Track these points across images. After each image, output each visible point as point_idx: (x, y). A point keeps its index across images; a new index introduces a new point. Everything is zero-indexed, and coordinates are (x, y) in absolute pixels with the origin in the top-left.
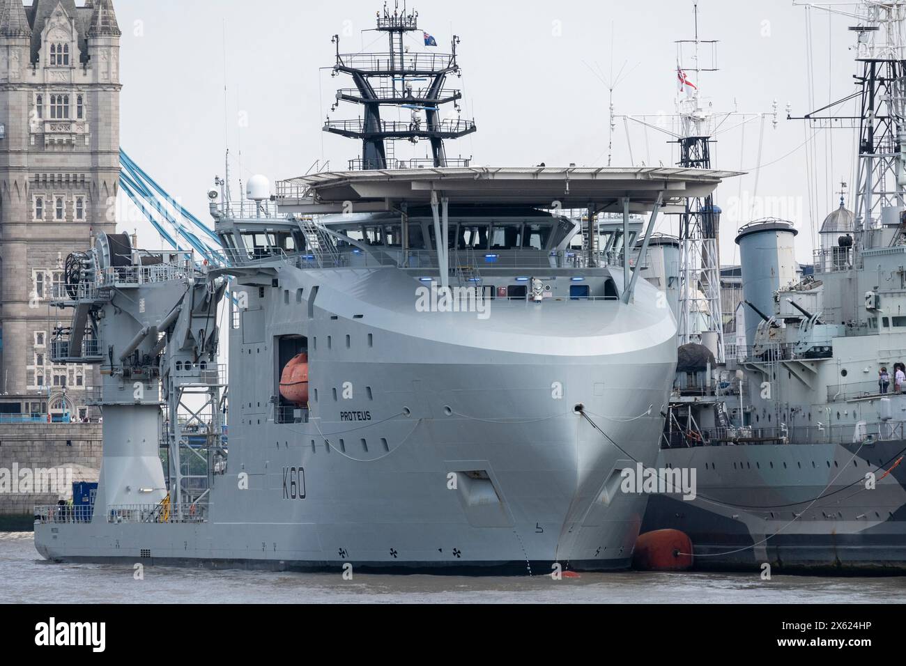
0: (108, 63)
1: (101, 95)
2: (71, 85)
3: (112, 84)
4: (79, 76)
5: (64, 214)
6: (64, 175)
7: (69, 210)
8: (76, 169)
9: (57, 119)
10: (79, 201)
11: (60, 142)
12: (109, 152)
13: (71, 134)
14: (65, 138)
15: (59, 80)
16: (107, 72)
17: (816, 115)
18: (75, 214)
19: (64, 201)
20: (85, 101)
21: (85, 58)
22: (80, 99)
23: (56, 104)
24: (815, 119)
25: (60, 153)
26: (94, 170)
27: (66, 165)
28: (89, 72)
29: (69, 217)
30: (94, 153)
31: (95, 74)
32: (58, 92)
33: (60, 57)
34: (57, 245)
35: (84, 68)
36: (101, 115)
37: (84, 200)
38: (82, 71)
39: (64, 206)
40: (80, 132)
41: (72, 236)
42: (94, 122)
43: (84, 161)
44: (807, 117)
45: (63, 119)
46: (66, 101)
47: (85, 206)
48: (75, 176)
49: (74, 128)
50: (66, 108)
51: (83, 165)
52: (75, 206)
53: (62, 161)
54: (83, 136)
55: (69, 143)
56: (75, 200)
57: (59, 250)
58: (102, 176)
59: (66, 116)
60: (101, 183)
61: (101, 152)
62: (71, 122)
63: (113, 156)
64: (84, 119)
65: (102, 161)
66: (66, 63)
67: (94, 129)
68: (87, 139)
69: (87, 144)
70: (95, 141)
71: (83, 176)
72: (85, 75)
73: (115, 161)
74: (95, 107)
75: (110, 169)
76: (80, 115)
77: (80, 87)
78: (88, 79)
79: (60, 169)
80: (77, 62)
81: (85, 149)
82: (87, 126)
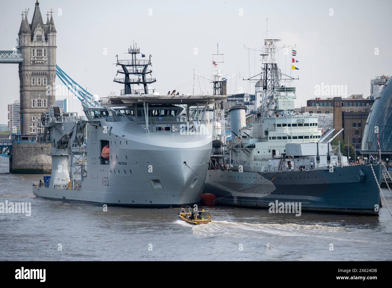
0: (53, 41)
1: (51, 50)
2: (43, 47)
3: (54, 46)
4: (44, 44)
5: (41, 83)
6: (40, 72)
7: (42, 82)
8: (44, 70)
9: (38, 56)
10: (45, 80)
11: (39, 63)
12: (53, 66)
13: (42, 61)
14: (41, 62)
15: (39, 45)
16: (53, 43)
17: (251, 79)
18: (44, 83)
19: (40, 79)
20: (46, 51)
21: (46, 39)
22: (45, 51)
23: (38, 52)
24: (251, 80)
25: (39, 66)
26: (49, 71)
27: (41, 69)
28: (48, 43)
29: (42, 84)
30: (49, 66)
31: (49, 44)
32: (39, 49)
33: (39, 39)
34: (39, 92)
35: (46, 42)
36: (51, 55)
37: (46, 79)
38: (46, 43)
39: (41, 81)
40: (45, 60)
41: (43, 90)
42: (49, 57)
43: (46, 68)
44: (248, 79)
45: (40, 56)
46: (41, 51)
47: (46, 81)
48: (44, 73)
49: (43, 59)
50: (41, 53)
51: (46, 69)
52: (44, 81)
53: (40, 68)
54: (46, 61)
55: (42, 63)
56: (44, 79)
57: (39, 93)
58: (51, 72)
59: (41, 56)
60: (51, 74)
61: (51, 66)
62: (42, 57)
63: (54, 67)
64: (46, 56)
65: (51, 68)
66: (41, 40)
67: (49, 59)
68: (47, 62)
69: (47, 63)
70: (49, 62)
71: (46, 73)
72: (46, 44)
73: (55, 68)
74: (49, 53)
75: (54, 70)
76: (45, 55)
77: (45, 47)
78: (47, 45)
79: (39, 70)
80: (44, 40)
81: (46, 65)
82: (47, 58)
